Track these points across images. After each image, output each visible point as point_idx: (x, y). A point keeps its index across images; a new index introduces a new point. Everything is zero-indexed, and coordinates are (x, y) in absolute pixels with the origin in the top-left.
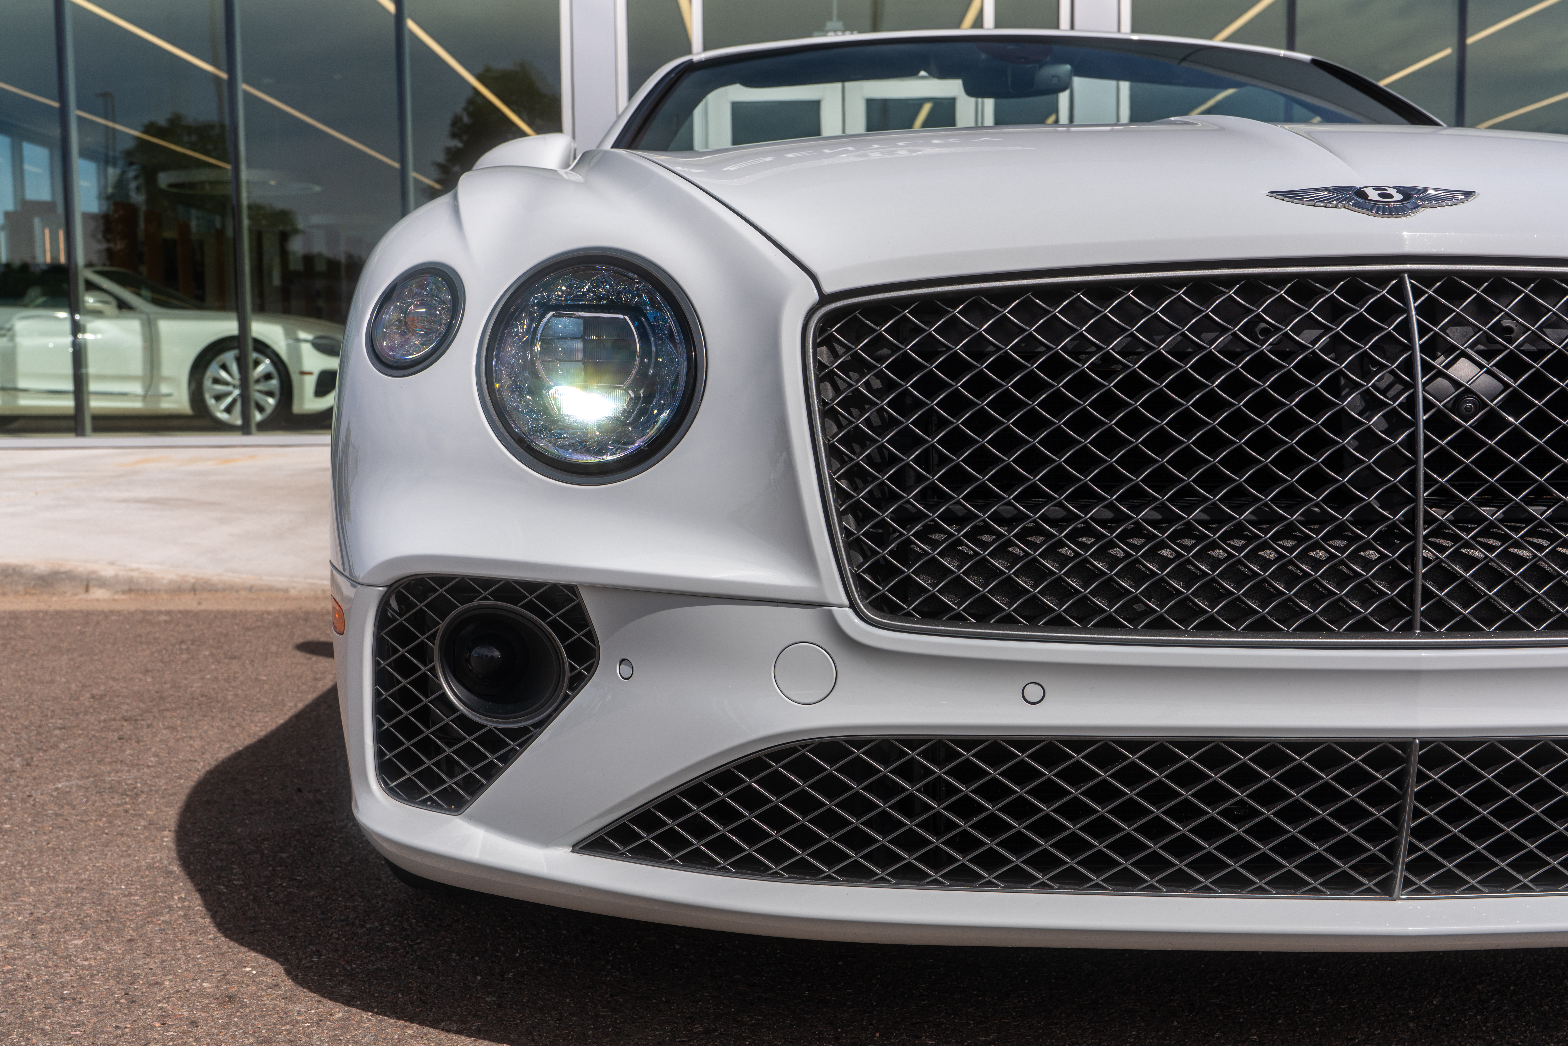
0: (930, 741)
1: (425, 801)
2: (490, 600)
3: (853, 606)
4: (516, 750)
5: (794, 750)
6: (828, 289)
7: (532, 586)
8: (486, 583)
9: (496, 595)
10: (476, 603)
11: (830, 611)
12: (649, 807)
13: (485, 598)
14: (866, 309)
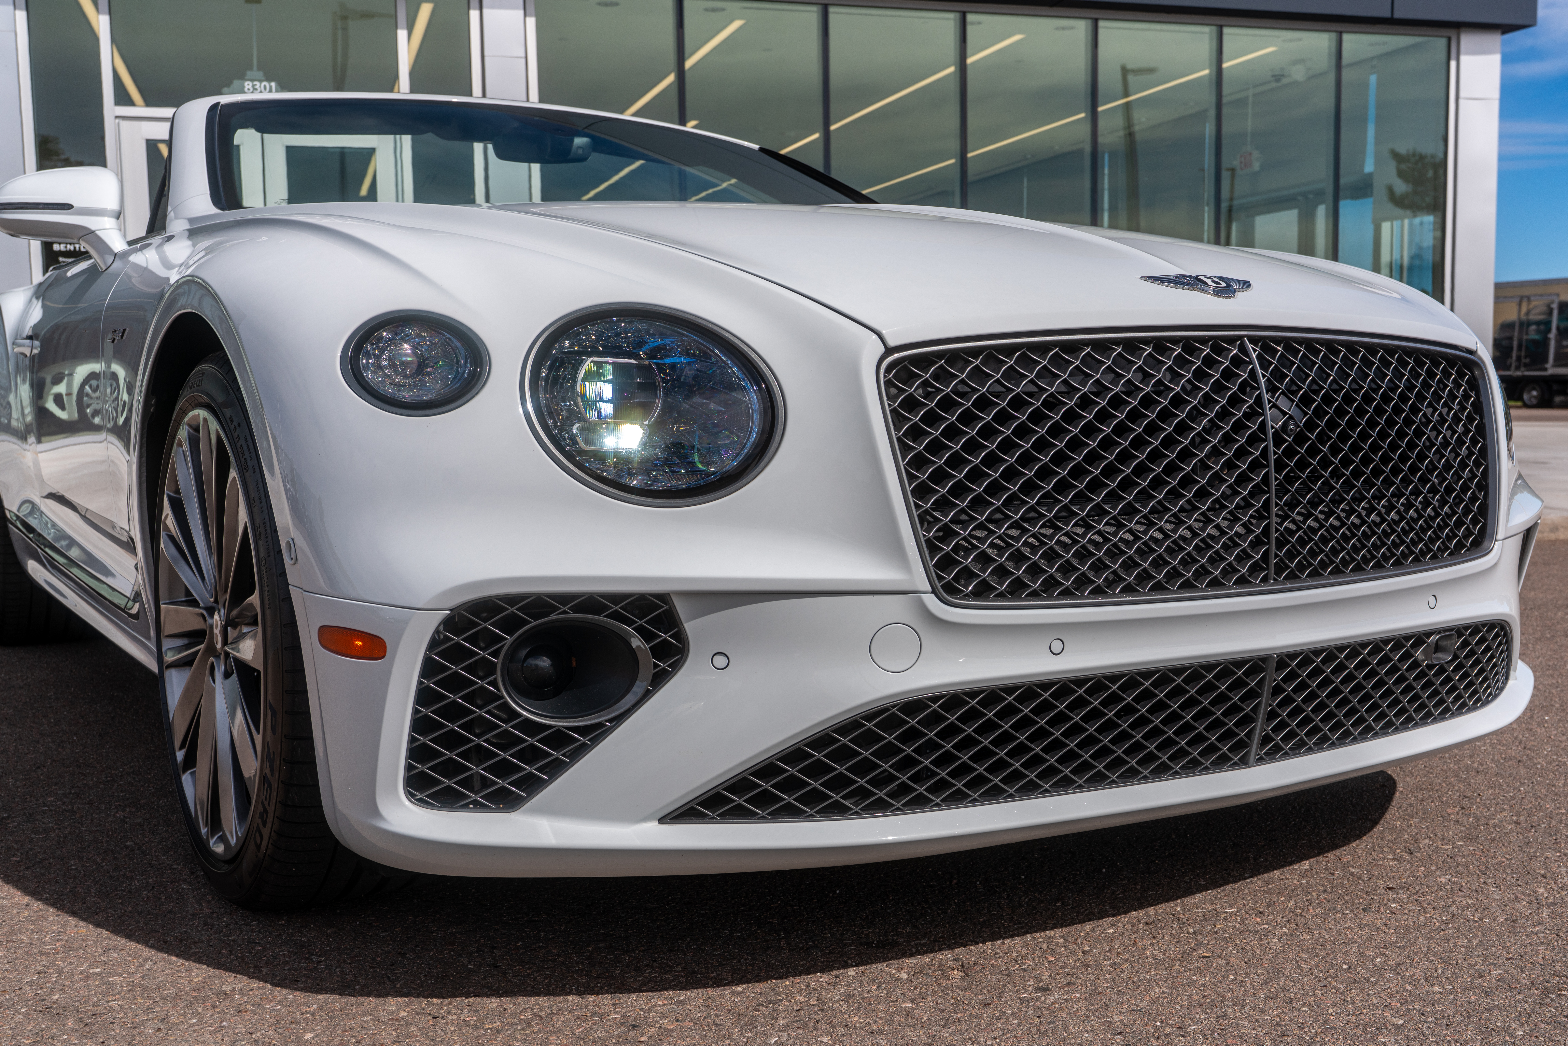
0: (985, 691)
1: (466, 806)
2: (569, 613)
3: (934, 591)
4: (588, 744)
5: (886, 710)
6: (892, 342)
7: (616, 598)
8: (564, 598)
9: (577, 609)
10: (553, 617)
11: (920, 597)
12: (746, 774)
13: (565, 612)
14: (913, 360)
